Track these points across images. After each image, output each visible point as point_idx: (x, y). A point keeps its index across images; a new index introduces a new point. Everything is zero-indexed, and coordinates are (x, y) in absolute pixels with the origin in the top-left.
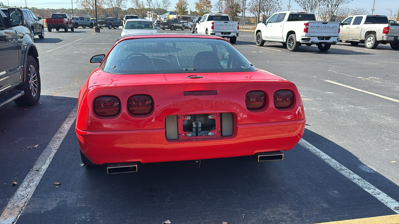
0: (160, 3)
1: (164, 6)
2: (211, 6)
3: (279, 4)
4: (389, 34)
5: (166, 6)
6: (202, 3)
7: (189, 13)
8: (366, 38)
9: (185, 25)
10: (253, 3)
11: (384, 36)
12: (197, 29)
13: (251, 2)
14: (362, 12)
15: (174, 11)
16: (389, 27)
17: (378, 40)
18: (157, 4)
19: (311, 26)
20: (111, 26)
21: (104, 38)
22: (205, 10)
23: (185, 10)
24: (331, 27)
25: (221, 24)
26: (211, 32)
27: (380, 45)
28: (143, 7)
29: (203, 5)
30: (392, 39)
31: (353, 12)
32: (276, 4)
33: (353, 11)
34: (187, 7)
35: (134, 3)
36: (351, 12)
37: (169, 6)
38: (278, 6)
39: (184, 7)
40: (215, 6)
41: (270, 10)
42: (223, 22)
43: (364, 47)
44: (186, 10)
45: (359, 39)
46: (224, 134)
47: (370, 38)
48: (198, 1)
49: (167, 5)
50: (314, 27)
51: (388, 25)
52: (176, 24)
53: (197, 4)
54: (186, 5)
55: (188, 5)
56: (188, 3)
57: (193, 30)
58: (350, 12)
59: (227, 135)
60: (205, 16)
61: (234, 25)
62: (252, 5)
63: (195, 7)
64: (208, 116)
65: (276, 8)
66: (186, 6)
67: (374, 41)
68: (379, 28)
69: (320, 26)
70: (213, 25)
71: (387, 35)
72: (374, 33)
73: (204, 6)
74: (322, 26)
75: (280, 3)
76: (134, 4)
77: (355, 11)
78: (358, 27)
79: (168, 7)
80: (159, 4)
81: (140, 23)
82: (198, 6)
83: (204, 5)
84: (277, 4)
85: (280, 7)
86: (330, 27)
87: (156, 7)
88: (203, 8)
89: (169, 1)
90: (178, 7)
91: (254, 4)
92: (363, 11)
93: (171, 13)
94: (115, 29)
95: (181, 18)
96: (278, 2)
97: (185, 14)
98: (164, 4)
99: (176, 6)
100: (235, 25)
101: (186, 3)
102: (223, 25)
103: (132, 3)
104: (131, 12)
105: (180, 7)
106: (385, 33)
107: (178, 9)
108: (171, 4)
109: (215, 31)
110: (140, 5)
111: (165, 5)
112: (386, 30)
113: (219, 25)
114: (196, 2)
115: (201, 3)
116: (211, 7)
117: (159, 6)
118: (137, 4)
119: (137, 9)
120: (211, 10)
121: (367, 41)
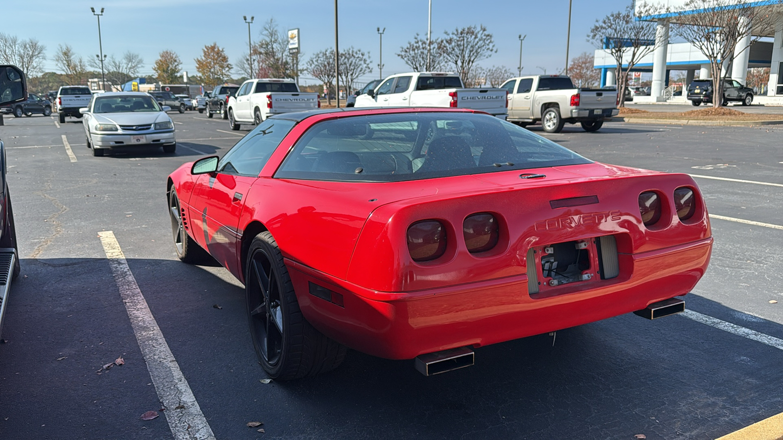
0: (120, 60)
1: (129, 66)
2: (229, 66)
3: (366, 61)
4: (581, 106)
5: (134, 67)
6: (210, 60)
7: (185, 80)
8: (544, 114)
9: (186, 103)
10: (317, 60)
11: (573, 109)
12: (230, 108)
13: (313, 58)
14: (503, 72)
15: (147, 77)
16: (579, 94)
17: (563, 116)
18: (113, 64)
19: (462, 98)
20: (19, 112)
21: (26, 137)
22: (218, 72)
23: (176, 74)
24: (494, 98)
25: (287, 98)
26: (267, 113)
27: (567, 125)
28: (81, 71)
29: (213, 63)
30: (586, 114)
31: (489, 74)
32: (360, 62)
33: (488, 70)
34: (180, 68)
35: (61, 62)
36: (486, 73)
37: (139, 66)
38: (365, 65)
39: (171, 69)
40: (237, 65)
41: (351, 73)
42: (290, 94)
43: (542, 130)
44: (178, 75)
45: (530, 117)
46: (606, 277)
47: (550, 115)
48: (201, 56)
49: (135, 64)
50: (466, 98)
51: (578, 92)
52: (167, 100)
53: (199, 61)
54: (178, 65)
55: (181, 63)
56: (180, 59)
57: (211, 112)
58: (484, 73)
59: (610, 277)
60: (249, 83)
61: (311, 100)
62: (317, 63)
63: (197, 67)
64: (579, 244)
65: (362, 69)
66: (177, 67)
67: (557, 120)
68: (563, 96)
69: (475, 97)
70: (271, 101)
71: (578, 107)
72: (555, 105)
73: (216, 66)
74: (479, 97)
75: (368, 59)
76: (62, 65)
77: (491, 71)
78: (527, 96)
79: (137, 69)
80: (118, 64)
81: (125, 99)
82: (203, 65)
83: (215, 64)
84: (362, 62)
85: (369, 66)
86: (492, 98)
87: (112, 69)
88: (212, 70)
89: (140, 57)
90: (159, 68)
91: (319, 61)
92: (505, 71)
93: (143, 81)
94: (30, 116)
95: (167, 89)
96: (364, 57)
97: (175, 81)
98: (129, 62)
99: (156, 66)
100: (313, 100)
101: (175, 61)
102: (290, 100)
103: (57, 62)
104: (51, 81)
105: (165, 69)
106: (573, 105)
107: (159, 72)
108: (143, 62)
109: (276, 111)
110: (75, 66)
111: (132, 65)
112: (576, 100)
113: (282, 101)
114: (198, 59)
115: (208, 61)
116: (230, 68)
117: (119, 68)
118: (68, 64)
119: (70, 73)
120: (229, 74)
121: (545, 120)
